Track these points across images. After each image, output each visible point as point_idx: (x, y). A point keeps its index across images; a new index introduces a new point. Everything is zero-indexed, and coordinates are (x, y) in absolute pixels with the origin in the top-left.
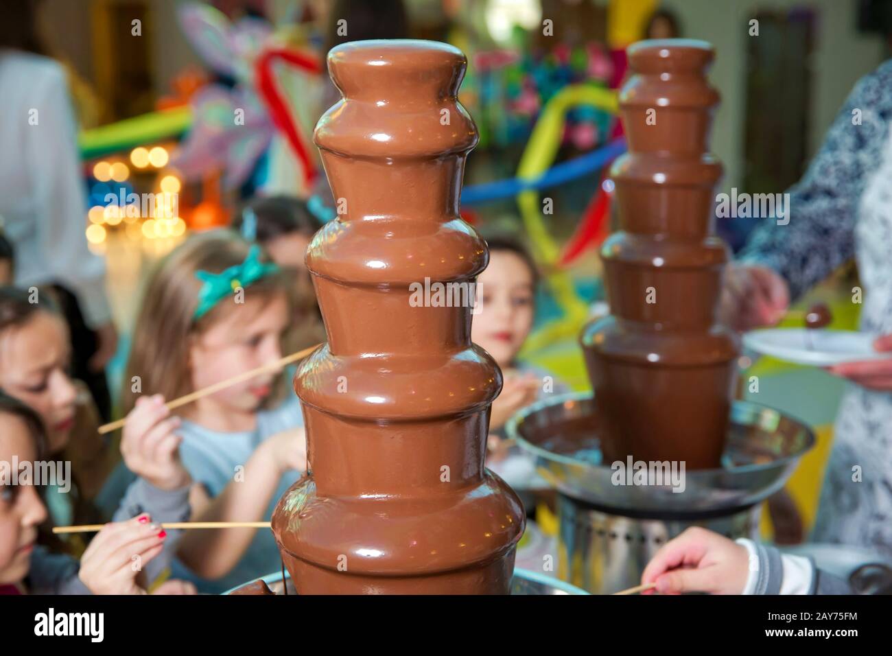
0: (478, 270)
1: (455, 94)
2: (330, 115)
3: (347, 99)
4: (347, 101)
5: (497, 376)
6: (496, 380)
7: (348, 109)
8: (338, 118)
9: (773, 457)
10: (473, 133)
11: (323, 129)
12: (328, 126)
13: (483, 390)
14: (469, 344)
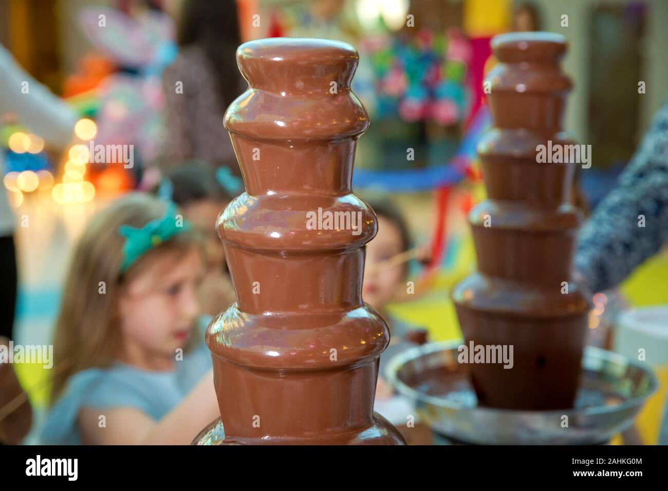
0: (368, 238)
1: (349, 85)
2: (239, 103)
3: (255, 90)
4: (255, 91)
5: (384, 330)
6: (384, 334)
7: (256, 98)
8: (246, 107)
9: (622, 399)
10: (364, 119)
11: (233, 115)
12: (239, 113)
13: (372, 343)
14: (361, 303)
